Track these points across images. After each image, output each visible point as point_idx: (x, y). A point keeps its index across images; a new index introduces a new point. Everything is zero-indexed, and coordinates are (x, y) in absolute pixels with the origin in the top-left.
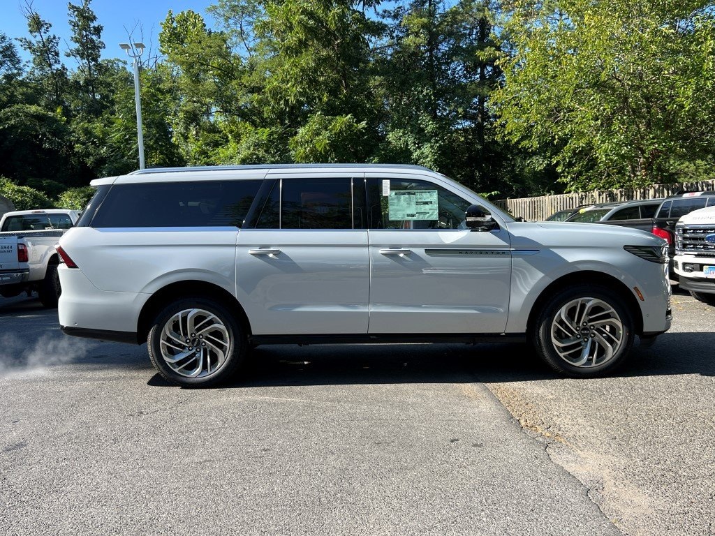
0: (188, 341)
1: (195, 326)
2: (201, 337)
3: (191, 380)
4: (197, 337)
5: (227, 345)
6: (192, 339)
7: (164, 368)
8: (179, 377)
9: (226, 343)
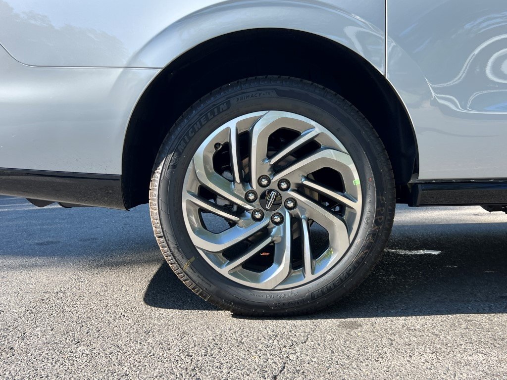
0: (251, 197)
1: (270, 157)
2: (284, 186)
3: (263, 297)
4: (274, 186)
5: (357, 206)
6: (260, 191)
7: (192, 266)
8: (232, 290)
9: (354, 199)
